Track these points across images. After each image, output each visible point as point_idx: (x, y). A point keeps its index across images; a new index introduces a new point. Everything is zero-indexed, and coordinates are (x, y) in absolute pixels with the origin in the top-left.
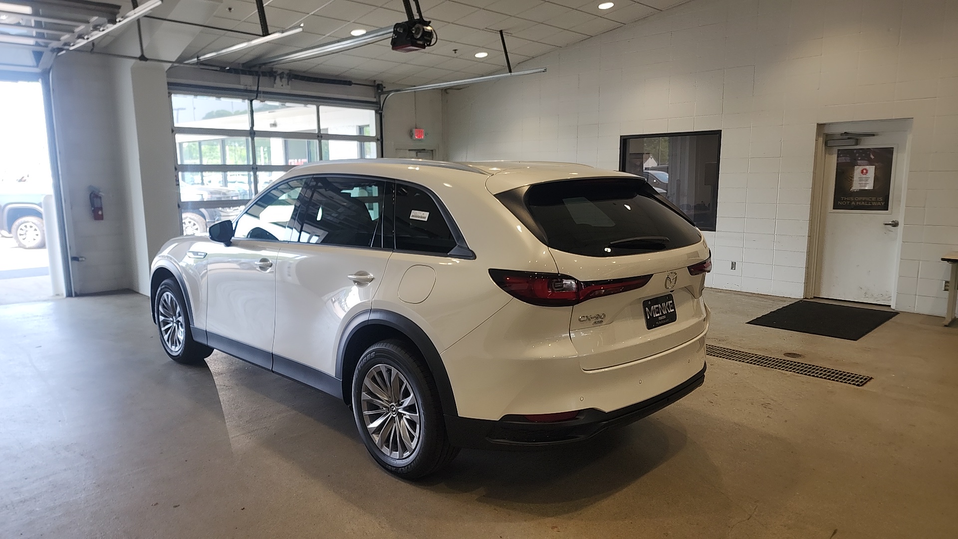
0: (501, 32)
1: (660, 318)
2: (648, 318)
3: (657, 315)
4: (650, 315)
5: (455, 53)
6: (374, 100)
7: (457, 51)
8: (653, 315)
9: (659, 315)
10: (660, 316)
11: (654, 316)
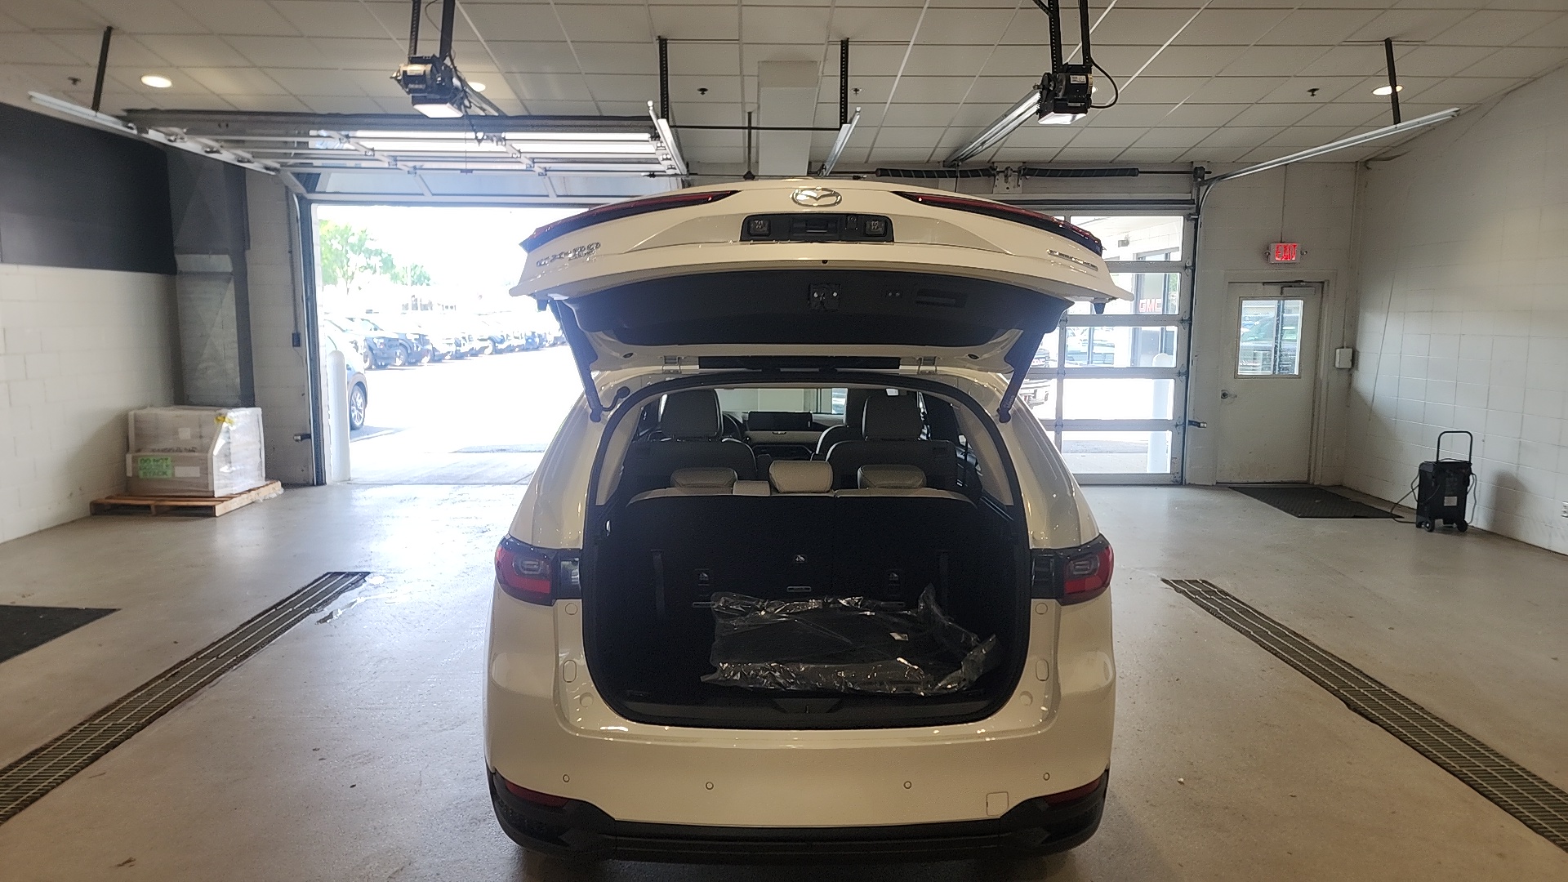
0: (1388, 43)
5: (1313, 95)
6: (1188, 196)
7: (1315, 93)
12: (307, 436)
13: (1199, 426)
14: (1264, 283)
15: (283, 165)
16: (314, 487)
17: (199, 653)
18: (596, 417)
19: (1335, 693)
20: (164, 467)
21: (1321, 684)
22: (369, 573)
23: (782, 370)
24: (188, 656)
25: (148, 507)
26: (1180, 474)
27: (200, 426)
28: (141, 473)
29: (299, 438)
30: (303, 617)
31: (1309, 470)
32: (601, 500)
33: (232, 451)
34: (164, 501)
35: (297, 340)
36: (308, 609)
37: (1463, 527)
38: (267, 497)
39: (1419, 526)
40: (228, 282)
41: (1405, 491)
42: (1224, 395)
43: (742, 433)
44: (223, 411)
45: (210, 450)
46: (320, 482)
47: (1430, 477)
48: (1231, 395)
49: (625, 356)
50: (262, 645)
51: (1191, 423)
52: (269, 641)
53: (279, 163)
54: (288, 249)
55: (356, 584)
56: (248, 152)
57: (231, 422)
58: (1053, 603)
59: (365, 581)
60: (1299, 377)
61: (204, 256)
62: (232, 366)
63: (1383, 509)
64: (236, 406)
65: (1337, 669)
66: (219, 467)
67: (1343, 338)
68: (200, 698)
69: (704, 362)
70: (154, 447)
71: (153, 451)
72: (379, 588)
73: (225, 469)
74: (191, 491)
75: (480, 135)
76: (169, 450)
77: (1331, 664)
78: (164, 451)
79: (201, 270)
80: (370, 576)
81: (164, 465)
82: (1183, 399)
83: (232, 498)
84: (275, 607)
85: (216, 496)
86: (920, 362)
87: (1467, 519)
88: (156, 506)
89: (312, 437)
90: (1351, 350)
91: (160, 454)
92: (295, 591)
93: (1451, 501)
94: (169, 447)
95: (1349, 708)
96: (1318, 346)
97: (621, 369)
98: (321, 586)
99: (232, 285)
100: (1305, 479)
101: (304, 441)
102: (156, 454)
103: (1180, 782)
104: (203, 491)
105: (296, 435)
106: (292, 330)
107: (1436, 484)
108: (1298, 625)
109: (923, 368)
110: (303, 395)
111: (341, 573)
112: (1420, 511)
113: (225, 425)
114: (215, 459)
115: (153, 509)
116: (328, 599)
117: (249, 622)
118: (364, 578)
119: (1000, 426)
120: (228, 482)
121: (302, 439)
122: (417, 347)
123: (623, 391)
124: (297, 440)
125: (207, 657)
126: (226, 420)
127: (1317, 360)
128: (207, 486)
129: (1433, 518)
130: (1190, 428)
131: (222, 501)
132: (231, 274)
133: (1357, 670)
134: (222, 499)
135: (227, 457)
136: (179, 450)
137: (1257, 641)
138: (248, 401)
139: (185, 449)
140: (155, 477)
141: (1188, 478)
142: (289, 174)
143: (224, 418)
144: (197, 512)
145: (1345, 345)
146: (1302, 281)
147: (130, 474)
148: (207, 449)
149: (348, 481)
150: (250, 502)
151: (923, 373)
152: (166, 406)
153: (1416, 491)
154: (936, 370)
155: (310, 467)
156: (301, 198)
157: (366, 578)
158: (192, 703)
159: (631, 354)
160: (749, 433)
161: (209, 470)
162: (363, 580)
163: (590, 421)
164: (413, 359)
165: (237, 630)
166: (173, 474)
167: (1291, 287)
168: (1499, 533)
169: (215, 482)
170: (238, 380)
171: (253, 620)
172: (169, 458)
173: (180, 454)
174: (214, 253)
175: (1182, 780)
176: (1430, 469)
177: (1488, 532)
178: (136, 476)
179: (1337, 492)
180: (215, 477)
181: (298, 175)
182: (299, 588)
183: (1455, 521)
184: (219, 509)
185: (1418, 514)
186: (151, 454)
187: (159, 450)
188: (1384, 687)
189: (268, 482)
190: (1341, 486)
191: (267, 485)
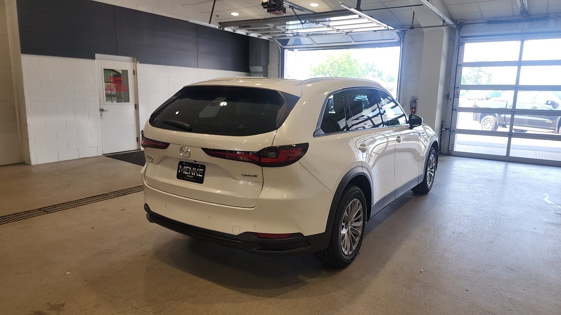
1: (189, 176)
2: (179, 172)
3: (186, 173)
4: (181, 171)
8: (183, 171)
9: (187, 173)
10: (188, 175)
11: (184, 173)
15: (274, 37)
40: (262, 74)
53: (272, 36)
54: (278, 64)
56: (259, 33)
61: (256, 67)
75: (303, 21)
79: (255, 71)
132: (262, 72)
142: (276, 40)
156: (281, 48)
174: (258, 66)
181: (278, 40)
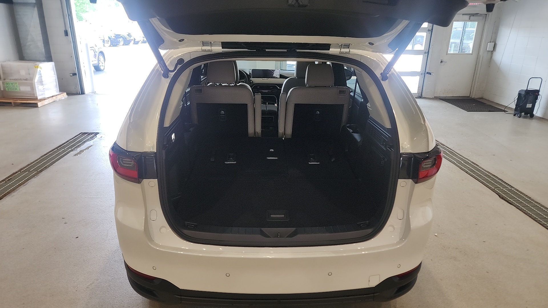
12: (75, 74)
13: (431, 75)
14: (463, 14)
16: (80, 95)
17: (22, 169)
18: (166, 76)
19: (493, 191)
20: (16, 86)
21: (487, 186)
22: (99, 133)
23: (267, 50)
24: (17, 170)
25: (11, 103)
26: (421, 94)
27: (28, 70)
28: (7, 89)
29: (72, 75)
30: (68, 153)
31: (470, 92)
32: (167, 124)
33: (43, 80)
34: (17, 100)
35: (66, 34)
36: (70, 149)
37: (532, 116)
38: (61, 99)
39: (515, 115)
40: (34, 7)
41: (511, 101)
42: (442, 62)
43: (249, 79)
44: (37, 63)
45: (34, 80)
46: (83, 93)
47: (523, 96)
48: (444, 62)
49: (180, 41)
50: (49, 166)
51: (427, 73)
52: (52, 164)
55: (92, 138)
57: (41, 68)
58: (410, 181)
59: (96, 137)
60: (472, 54)
62: (40, 44)
63: (499, 107)
64: (44, 61)
65: (493, 179)
66: (38, 87)
67: (492, 38)
68: (17, 192)
69: (224, 45)
70: (12, 78)
71: (11, 80)
72: (102, 140)
73: (41, 87)
74: (28, 97)
76: (17, 80)
77: (490, 177)
78: (14, 80)
79: (22, 2)
80: (98, 134)
81: (16, 85)
82: (426, 64)
83: (45, 99)
84: (57, 148)
85: (38, 99)
86: (341, 46)
87: (534, 113)
88: (14, 103)
89: (77, 74)
90: (494, 43)
91: (14, 81)
92: (67, 141)
93: (529, 106)
94: (16, 78)
95: (500, 198)
96: (481, 41)
97: (178, 48)
98: (77, 139)
99: (36, 9)
100: (468, 95)
101: (74, 76)
102: (12, 81)
103: (435, 235)
104: (32, 97)
105: (70, 74)
106: (64, 29)
107: (525, 99)
108: (474, 159)
109: (343, 50)
110: (71, 57)
111: (86, 133)
112: (516, 109)
113: (39, 69)
114: (36, 84)
115: (13, 104)
116: (80, 145)
117: (45, 155)
118: (96, 135)
119: (382, 82)
120: (43, 93)
121: (73, 76)
122: (128, 38)
123: (180, 61)
124: (71, 76)
125: (25, 171)
126: (39, 67)
127: (480, 47)
128: (34, 94)
129: (521, 112)
130: (427, 75)
131: (41, 101)
132: (35, 4)
133: (501, 180)
134: (41, 100)
135: (41, 82)
136: (20, 79)
137: (458, 166)
138: (49, 58)
139: (23, 79)
140: (12, 90)
141: (424, 95)
143: (38, 66)
144: (30, 105)
145: (492, 41)
146: (478, 14)
147: (2, 89)
148: (32, 79)
149: (94, 93)
150: (53, 101)
151: (343, 53)
152: (15, 61)
153: (516, 101)
154: (349, 51)
155: (78, 87)
157: (97, 136)
158: (15, 194)
159: (183, 40)
160: (252, 79)
161: (34, 88)
162: (95, 136)
163: (163, 78)
164: (127, 42)
165: (40, 158)
166: (20, 90)
167: (474, 16)
168: (546, 118)
169: (37, 93)
170: (43, 50)
171: (47, 154)
172: (17, 83)
173: (21, 81)
175: (436, 234)
176: (523, 93)
177: (541, 118)
178: (5, 90)
179: (481, 100)
180: (37, 91)
182: (68, 139)
183: (529, 114)
184: (40, 104)
185: (515, 110)
186: (10, 81)
187: (13, 80)
188: (513, 188)
189: (61, 93)
190: (482, 98)
191: (60, 94)
